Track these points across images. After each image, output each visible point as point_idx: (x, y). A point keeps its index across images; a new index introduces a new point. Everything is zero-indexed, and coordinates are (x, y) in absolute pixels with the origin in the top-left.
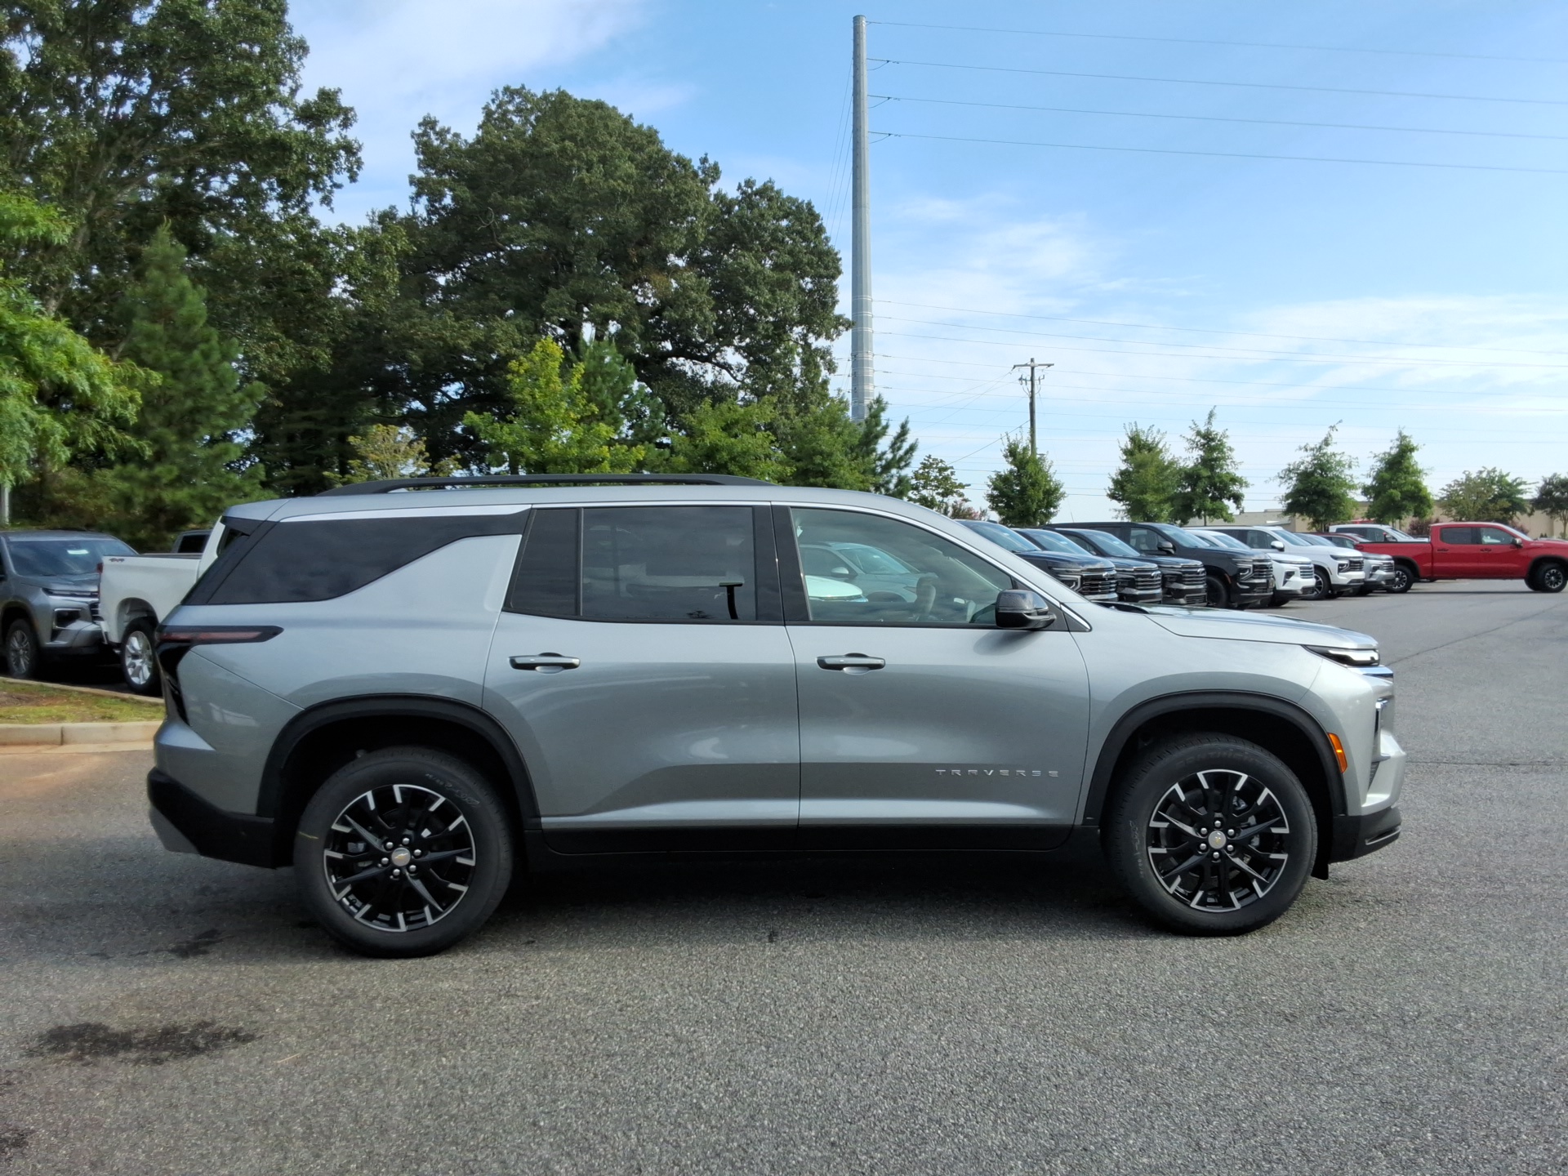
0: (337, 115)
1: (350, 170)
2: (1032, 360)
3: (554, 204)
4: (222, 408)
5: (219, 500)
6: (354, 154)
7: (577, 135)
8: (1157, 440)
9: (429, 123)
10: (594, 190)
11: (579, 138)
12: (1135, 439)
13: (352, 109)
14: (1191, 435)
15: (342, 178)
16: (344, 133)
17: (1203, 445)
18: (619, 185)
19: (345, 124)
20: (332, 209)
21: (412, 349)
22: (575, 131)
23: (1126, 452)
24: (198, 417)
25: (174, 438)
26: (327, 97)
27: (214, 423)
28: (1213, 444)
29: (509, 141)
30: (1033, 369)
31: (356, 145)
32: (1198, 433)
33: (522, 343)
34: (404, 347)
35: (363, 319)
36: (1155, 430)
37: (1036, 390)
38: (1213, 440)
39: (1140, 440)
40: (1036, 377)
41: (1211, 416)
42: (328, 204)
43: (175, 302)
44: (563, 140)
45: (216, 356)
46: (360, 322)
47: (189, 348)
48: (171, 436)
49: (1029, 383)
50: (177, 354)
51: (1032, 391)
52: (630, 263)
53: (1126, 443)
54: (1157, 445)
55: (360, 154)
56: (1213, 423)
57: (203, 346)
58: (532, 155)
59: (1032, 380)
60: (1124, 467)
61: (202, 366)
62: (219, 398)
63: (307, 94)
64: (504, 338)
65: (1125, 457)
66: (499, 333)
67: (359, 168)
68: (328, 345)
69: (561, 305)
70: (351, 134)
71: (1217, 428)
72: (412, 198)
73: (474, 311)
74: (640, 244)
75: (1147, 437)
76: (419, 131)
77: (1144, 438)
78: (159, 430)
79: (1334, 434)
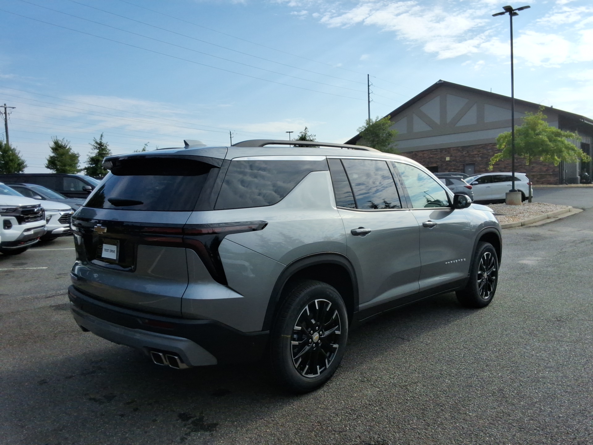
2: (5, 105)
8: (66, 144)
12: (56, 143)
14: (93, 143)
17: (99, 148)
23: (53, 149)
28: (103, 147)
30: (5, 108)
32: (97, 143)
36: (65, 140)
37: (8, 118)
38: (103, 146)
39: (59, 144)
40: (8, 112)
41: (102, 136)
49: (4, 115)
51: (6, 119)
53: (52, 144)
54: (66, 146)
56: (103, 139)
59: (5, 113)
60: (52, 155)
65: (52, 151)
71: (104, 141)
75: (62, 142)
77: (60, 143)
79: (146, 147)
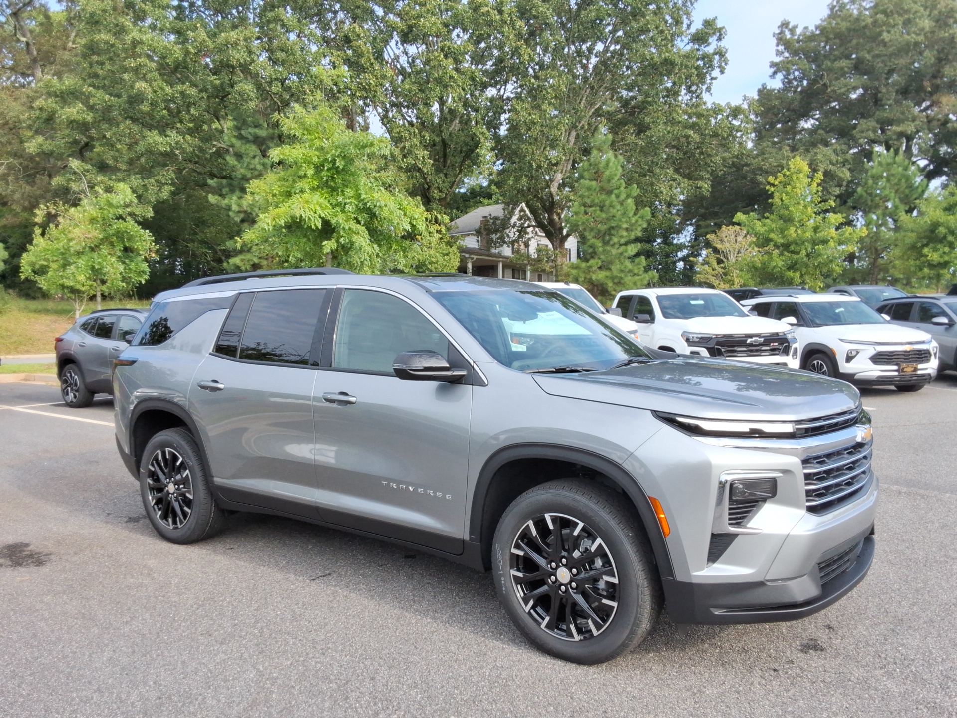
0: (714, 34)
1: (720, 67)
3: (868, 61)
4: (625, 226)
5: (621, 278)
6: (723, 56)
7: (888, 8)
9: (785, 25)
10: (892, 46)
11: (888, 11)
13: (724, 28)
15: (716, 73)
16: (719, 44)
18: (912, 38)
19: (719, 39)
20: (711, 94)
21: (761, 175)
22: (886, 7)
24: (612, 232)
25: (600, 245)
26: (708, 24)
27: (620, 234)
29: (837, 24)
31: (724, 50)
33: (837, 161)
34: (757, 174)
35: (735, 160)
42: (709, 91)
43: (604, 167)
44: (876, 14)
45: (623, 197)
46: (733, 162)
47: (609, 193)
48: (599, 244)
50: (603, 197)
52: (925, 92)
55: (727, 55)
57: (616, 192)
58: (854, 30)
61: (615, 203)
62: (624, 220)
63: (697, 26)
64: (823, 159)
66: (820, 156)
67: (726, 64)
68: (708, 179)
69: (868, 130)
70: (723, 44)
72: (771, 76)
73: (808, 144)
74: (934, 77)
76: (777, 31)
78: (593, 241)
